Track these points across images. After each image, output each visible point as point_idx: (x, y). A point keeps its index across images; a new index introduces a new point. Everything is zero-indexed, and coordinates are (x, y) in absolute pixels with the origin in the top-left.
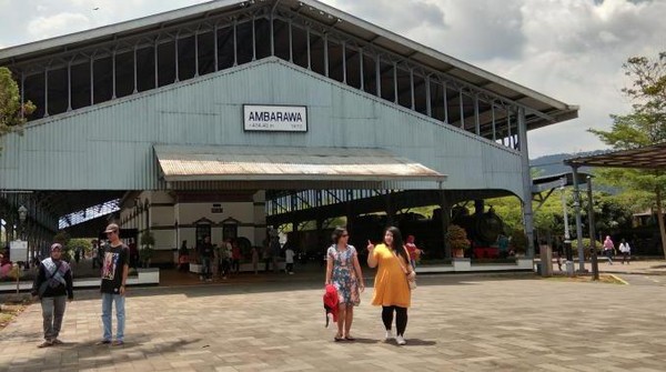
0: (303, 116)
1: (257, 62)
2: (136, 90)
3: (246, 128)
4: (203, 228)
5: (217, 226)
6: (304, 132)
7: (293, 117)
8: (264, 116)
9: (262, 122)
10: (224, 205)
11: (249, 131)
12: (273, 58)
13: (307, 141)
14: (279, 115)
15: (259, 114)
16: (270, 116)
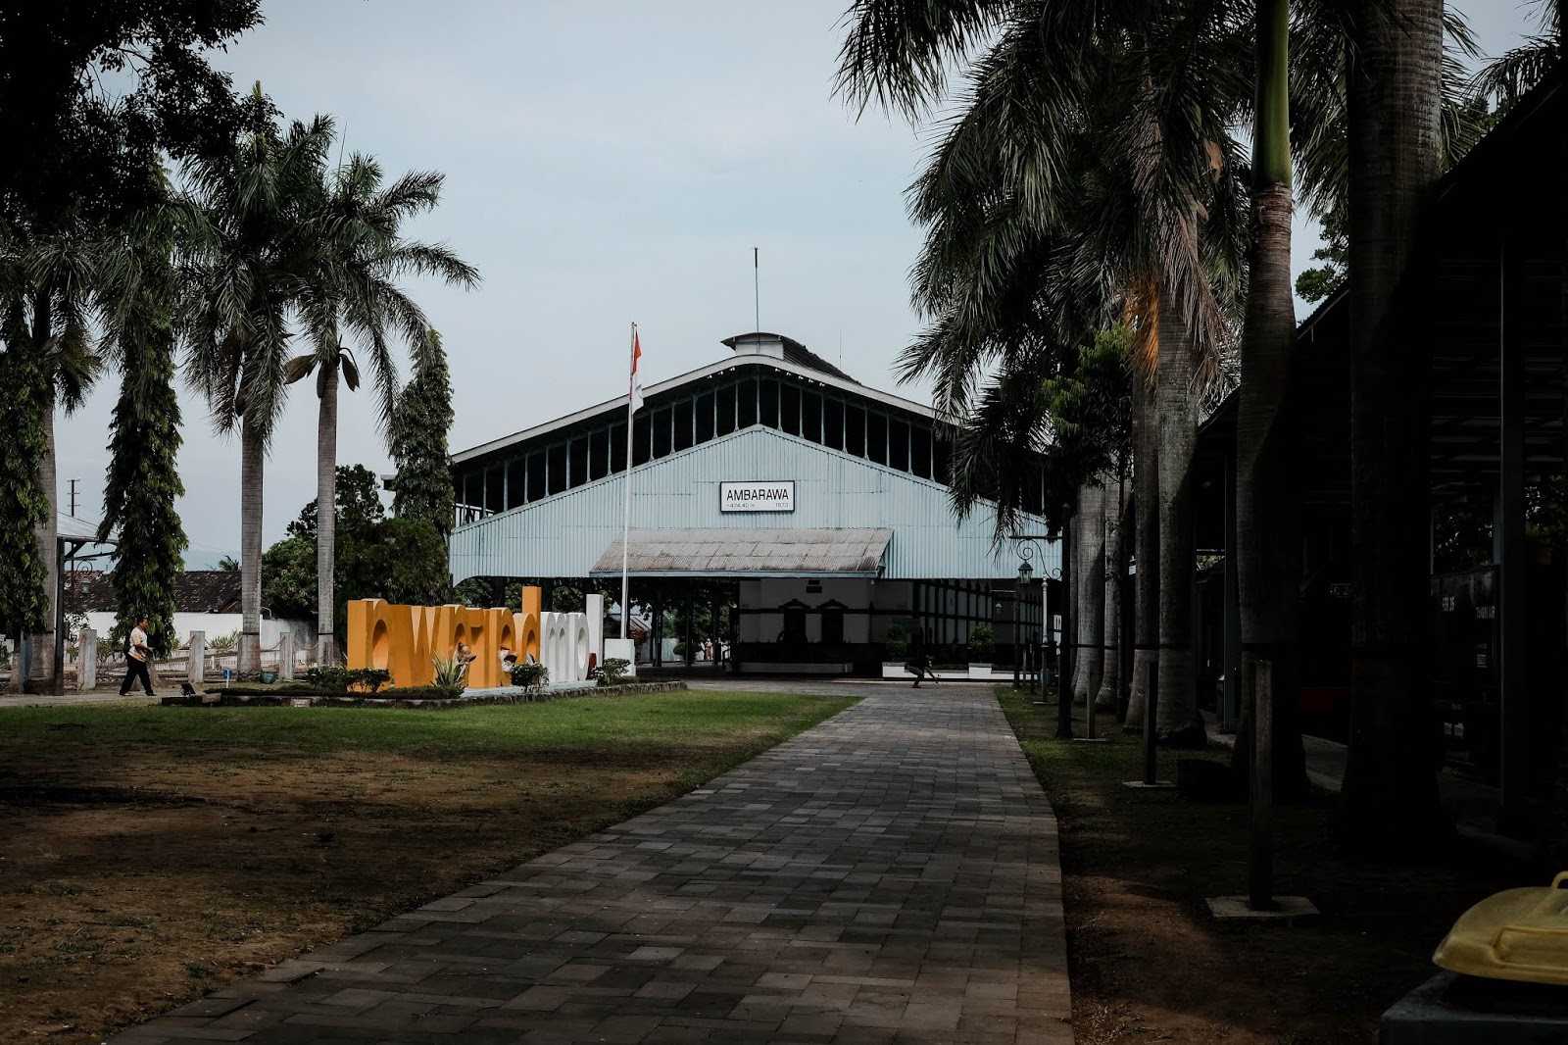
0: (790, 495)
1: (739, 433)
2: (610, 472)
3: (724, 509)
4: (794, 613)
5: (813, 611)
6: (791, 512)
7: (777, 495)
8: (744, 494)
9: (741, 502)
11: (727, 512)
12: (758, 426)
13: (795, 522)
14: (762, 493)
15: (739, 492)
16: (751, 495)
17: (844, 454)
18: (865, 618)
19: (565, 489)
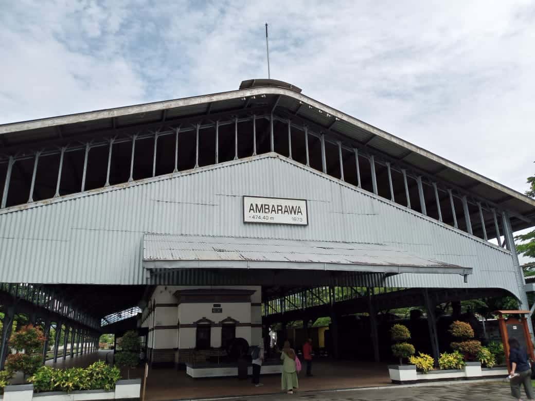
0: (303, 210)
2: (131, 178)
3: (246, 220)
4: (203, 328)
5: (216, 325)
6: (305, 226)
7: (293, 210)
8: (263, 208)
9: (262, 215)
10: (224, 305)
11: (249, 223)
12: (273, 154)
14: (280, 208)
15: (259, 207)
16: (270, 209)
17: (343, 182)
19: (80, 191)
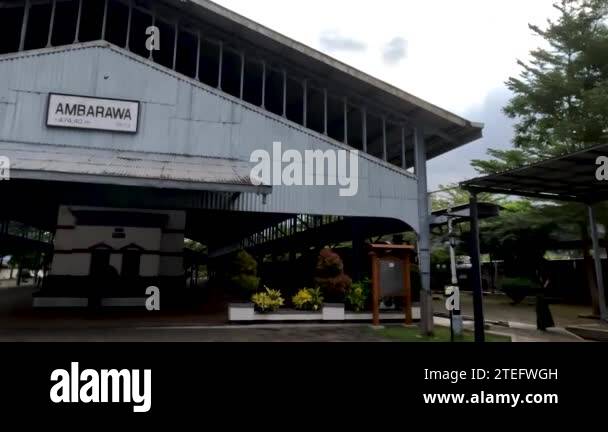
1: (79, 45)
5: (116, 252)
6: (133, 133)
11: (54, 127)
12: (102, 42)
13: (136, 144)
14: (100, 110)
15: (71, 107)
16: (87, 110)
17: (196, 81)
18: (156, 258)
